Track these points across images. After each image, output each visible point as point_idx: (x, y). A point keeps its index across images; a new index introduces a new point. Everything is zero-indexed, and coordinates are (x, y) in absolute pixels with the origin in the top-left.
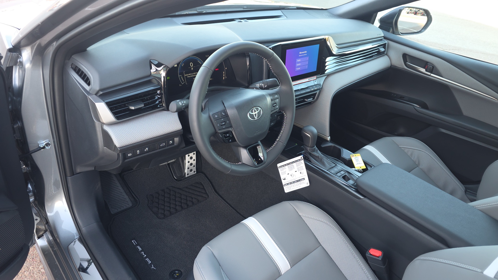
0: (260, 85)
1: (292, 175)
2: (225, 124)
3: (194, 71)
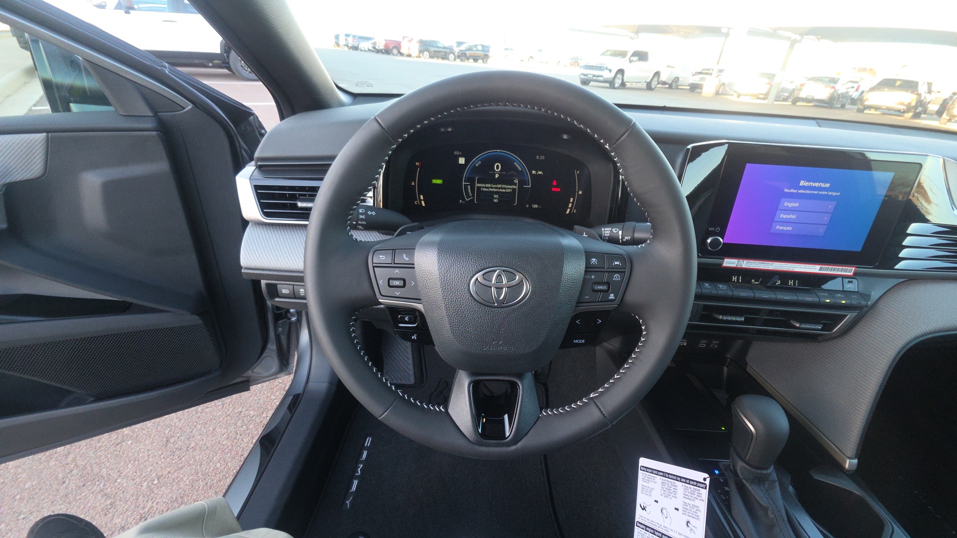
0: (611, 231)
1: (664, 511)
2: (404, 286)
3: (501, 181)
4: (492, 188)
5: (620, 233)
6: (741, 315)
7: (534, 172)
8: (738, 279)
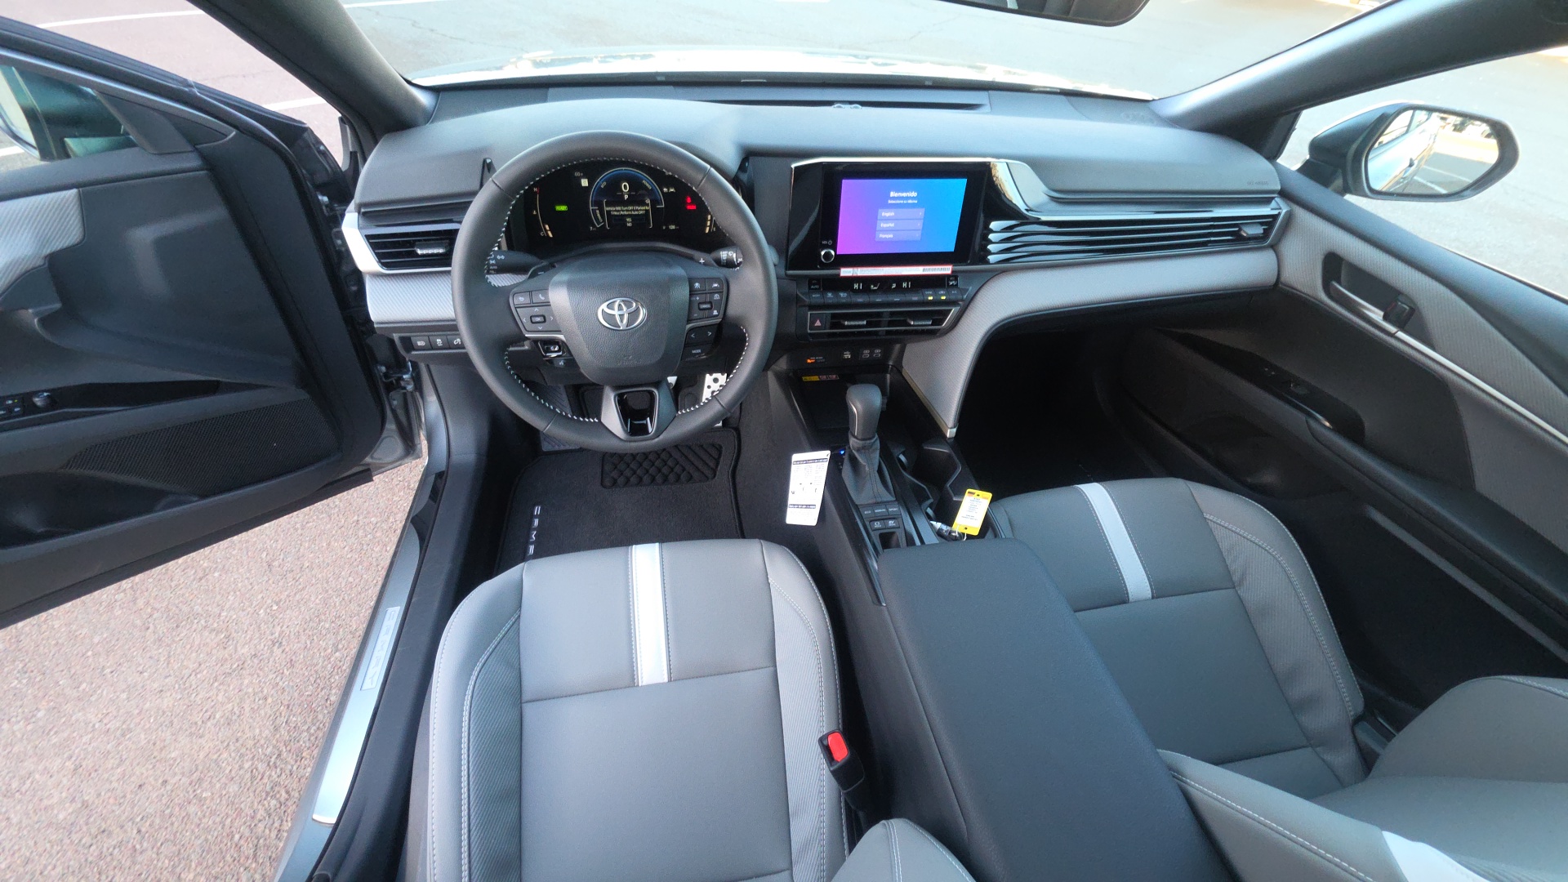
0: (728, 254)
2: (545, 321)
3: (632, 201)
4: (623, 211)
5: (734, 255)
6: (862, 319)
7: (665, 190)
8: (859, 286)
